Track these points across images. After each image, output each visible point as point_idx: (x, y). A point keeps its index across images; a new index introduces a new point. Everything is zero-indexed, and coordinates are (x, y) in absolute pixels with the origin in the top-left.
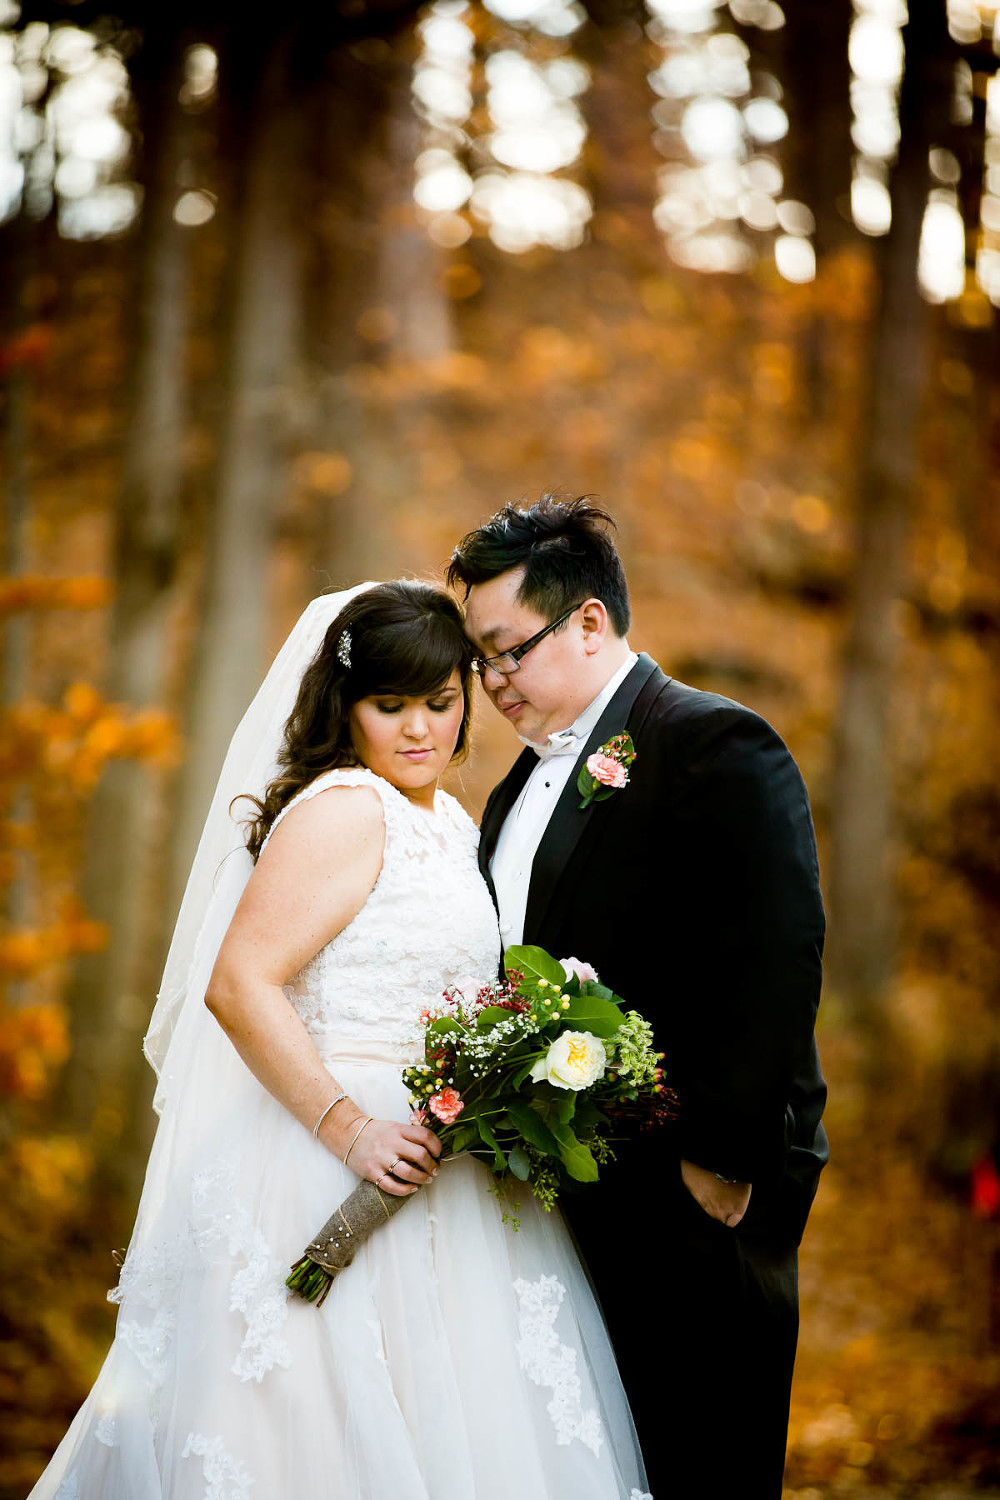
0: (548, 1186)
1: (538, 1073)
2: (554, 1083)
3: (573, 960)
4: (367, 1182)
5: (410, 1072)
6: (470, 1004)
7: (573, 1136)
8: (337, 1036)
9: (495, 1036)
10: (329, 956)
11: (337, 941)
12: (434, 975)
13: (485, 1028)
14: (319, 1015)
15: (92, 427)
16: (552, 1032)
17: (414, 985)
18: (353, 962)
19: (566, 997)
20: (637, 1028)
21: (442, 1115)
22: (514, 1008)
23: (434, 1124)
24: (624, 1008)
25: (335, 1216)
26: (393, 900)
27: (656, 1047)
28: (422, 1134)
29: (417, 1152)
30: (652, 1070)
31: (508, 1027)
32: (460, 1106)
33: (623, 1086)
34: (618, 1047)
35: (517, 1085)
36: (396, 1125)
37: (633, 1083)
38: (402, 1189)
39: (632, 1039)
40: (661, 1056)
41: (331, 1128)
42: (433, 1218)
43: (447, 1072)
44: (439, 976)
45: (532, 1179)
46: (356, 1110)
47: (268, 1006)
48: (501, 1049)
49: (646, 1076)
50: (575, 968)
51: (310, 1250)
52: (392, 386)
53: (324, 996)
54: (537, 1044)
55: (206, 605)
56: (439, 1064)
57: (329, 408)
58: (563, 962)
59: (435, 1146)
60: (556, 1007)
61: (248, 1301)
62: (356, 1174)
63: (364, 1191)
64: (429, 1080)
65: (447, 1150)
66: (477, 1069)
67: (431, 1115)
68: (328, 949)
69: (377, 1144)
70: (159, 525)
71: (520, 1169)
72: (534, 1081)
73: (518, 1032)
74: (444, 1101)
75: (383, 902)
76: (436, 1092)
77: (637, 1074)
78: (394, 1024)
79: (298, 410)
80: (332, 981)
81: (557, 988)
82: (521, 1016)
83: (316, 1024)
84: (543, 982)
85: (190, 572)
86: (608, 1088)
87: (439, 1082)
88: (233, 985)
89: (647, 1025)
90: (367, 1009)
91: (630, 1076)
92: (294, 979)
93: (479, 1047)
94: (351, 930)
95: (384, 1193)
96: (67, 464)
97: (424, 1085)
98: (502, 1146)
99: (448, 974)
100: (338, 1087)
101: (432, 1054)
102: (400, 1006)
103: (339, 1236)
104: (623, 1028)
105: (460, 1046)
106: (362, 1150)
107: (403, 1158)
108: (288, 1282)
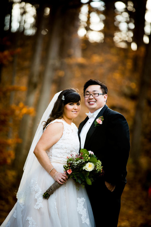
0: (83, 185)
1: (84, 168)
2: (86, 170)
3: (90, 151)
4: (56, 181)
6: (74, 157)
7: (88, 178)
8: (53, 159)
9: (78, 162)
10: (54, 147)
11: (55, 145)
12: (69, 151)
13: (77, 161)
14: (51, 155)
15: (26, 64)
16: (87, 162)
17: (66, 152)
18: (57, 148)
19: (89, 157)
20: (99, 162)
21: (69, 173)
22: (81, 158)
23: (67, 174)
24: (98, 159)
26: (64, 140)
27: (102, 166)
28: (65, 175)
29: (64, 178)
30: (101, 169)
31: (80, 161)
32: (72, 172)
33: (96, 171)
34: (96, 165)
35: (80, 170)
37: (98, 171)
38: (62, 183)
39: (98, 164)
40: (102, 167)
41: (52, 173)
42: (66, 188)
43: (70, 167)
44: (70, 151)
46: (55, 170)
47: (43, 154)
48: (79, 164)
49: (100, 170)
51: (47, 191)
52: (72, 61)
53: (52, 153)
54: (84, 164)
55: (41, 92)
56: (69, 165)
57: (62, 64)
58: (89, 151)
59: (67, 177)
60: (88, 159)
62: (55, 180)
63: (56, 183)
64: (67, 167)
65: (69, 178)
66: (75, 167)
67: (67, 173)
68: (53, 146)
69: (58, 176)
71: (80, 182)
73: (82, 162)
74: (69, 171)
75: (62, 140)
76: (68, 169)
77: (99, 170)
78: (62, 158)
79: (57, 64)
80: (54, 151)
81: (88, 156)
83: (50, 157)
84: (86, 155)
85: (39, 86)
86: (94, 171)
87: (69, 168)
88: (38, 150)
89: (101, 162)
90: (59, 155)
91: (98, 170)
92: (48, 150)
93: (76, 163)
94: (57, 143)
95: (59, 183)
96: (22, 69)
98: (77, 178)
99: (71, 151)
100: (53, 167)
101: (68, 164)
102: (64, 155)
103: (51, 189)
104: (97, 163)
105: (73, 163)
106: (56, 177)
107: (62, 179)
108: (43, 196)
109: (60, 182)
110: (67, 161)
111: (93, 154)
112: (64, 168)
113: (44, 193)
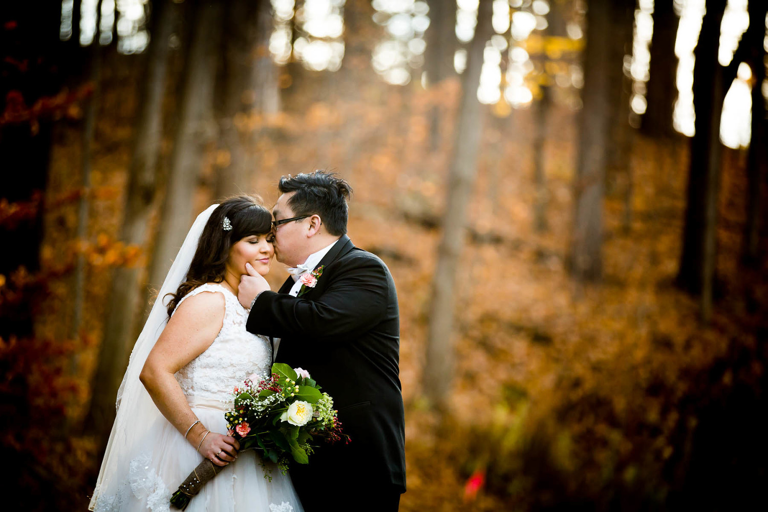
0: (285, 464)
1: (283, 418)
2: (290, 422)
3: (300, 369)
4: (206, 459)
5: (228, 414)
6: (255, 386)
7: (297, 445)
8: (199, 397)
9: (266, 402)
10: (198, 362)
11: (201, 357)
12: (242, 374)
13: (263, 398)
14: (192, 388)
15: (123, 133)
16: (290, 401)
17: (234, 378)
18: (207, 366)
19: (297, 387)
20: (327, 400)
21: (241, 433)
22: (274, 390)
23: (237, 436)
24: (322, 391)
25: (193, 473)
26: (226, 341)
27: (334, 408)
28: (231, 440)
29: (229, 448)
30: (332, 418)
31: (272, 398)
32: (249, 430)
33: (319, 424)
34: (318, 408)
35: (274, 423)
36: (221, 435)
37: (324, 424)
38: (222, 463)
39: (324, 405)
40: (336, 411)
41: (192, 435)
42: (235, 476)
43: (243, 416)
44: (245, 374)
45: (279, 461)
46: (203, 427)
47: (169, 383)
48: (269, 407)
49: (329, 420)
50: (301, 372)
51: (181, 487)
52: (254, 123)
53: (195, 379)
54: (283, 406)
55: (165, 212)
56: (241, 412)
57: (222, 132)
58: (295, 370)
59: (237, 446)
60: (293, 391)
61: (154, 504)
62: (203, 456)
63: (205, 463)
64: (237, 418)
65: (242, 447)
66: (257, 415)
67: (235, 431)
68: (197, 359)
69: (213, 443)
70: (148, 177)
71: (274, 458)
72: (282, 421)
73: (276, 400)
74: (242, 428)
75: (222, 342)
76: (239, 424)
77: (326, 420)
78: (224, 393)
79: (210, 130)
80: (199, 374)
81: (294, 383)
82: (278, 394)
83: (190, 391)
84: (288, 380)
85: (159, 197)
86: (313, 423)
87: (241, 419)
88: (153, 372)
89: (331, 398)
90: (213, 386)
91: (323, 420)
93: (259, 406)
94: (207, 353)
95: (214, 464)
96: (111, 148)
97: (234, 420)
98: (266, 446)
99: (248, 374)
100: (196, 418)
101: (238, 407)
102: (227, 386)
103: (194, 482)
104: (320, 401)
105: (251, 405)
106: (206, 446)
107: (223, 450)
108: (171, 501)
109: (216, 460)
110: (236, 401)
111: (308, 376)
112: (228, 420)
113: (174, 494)
